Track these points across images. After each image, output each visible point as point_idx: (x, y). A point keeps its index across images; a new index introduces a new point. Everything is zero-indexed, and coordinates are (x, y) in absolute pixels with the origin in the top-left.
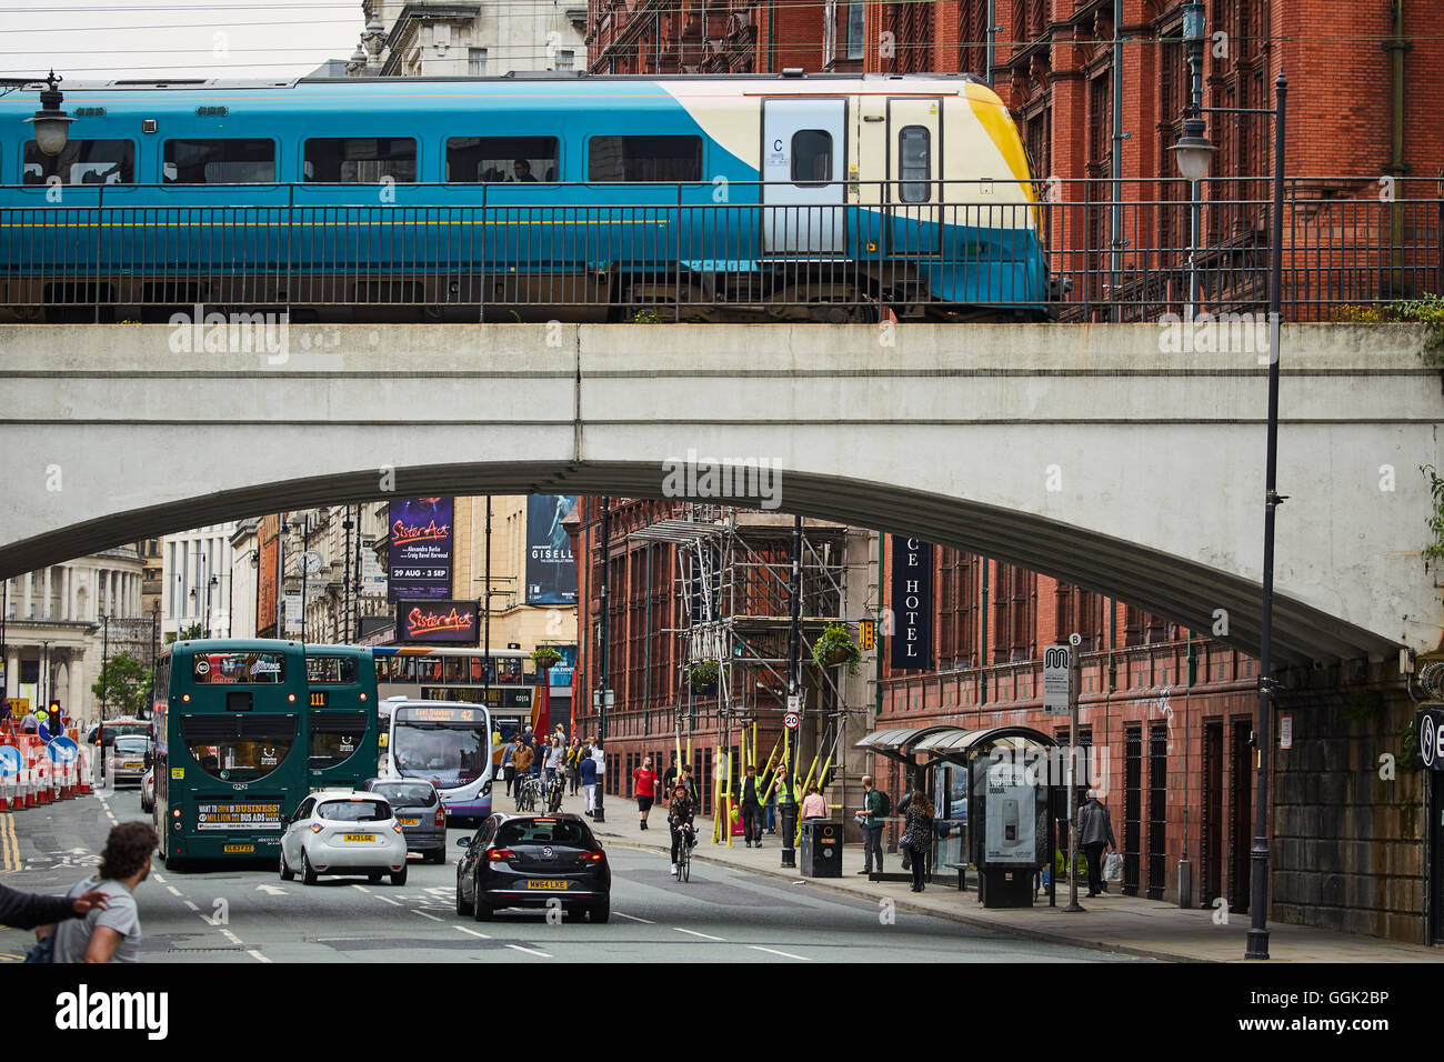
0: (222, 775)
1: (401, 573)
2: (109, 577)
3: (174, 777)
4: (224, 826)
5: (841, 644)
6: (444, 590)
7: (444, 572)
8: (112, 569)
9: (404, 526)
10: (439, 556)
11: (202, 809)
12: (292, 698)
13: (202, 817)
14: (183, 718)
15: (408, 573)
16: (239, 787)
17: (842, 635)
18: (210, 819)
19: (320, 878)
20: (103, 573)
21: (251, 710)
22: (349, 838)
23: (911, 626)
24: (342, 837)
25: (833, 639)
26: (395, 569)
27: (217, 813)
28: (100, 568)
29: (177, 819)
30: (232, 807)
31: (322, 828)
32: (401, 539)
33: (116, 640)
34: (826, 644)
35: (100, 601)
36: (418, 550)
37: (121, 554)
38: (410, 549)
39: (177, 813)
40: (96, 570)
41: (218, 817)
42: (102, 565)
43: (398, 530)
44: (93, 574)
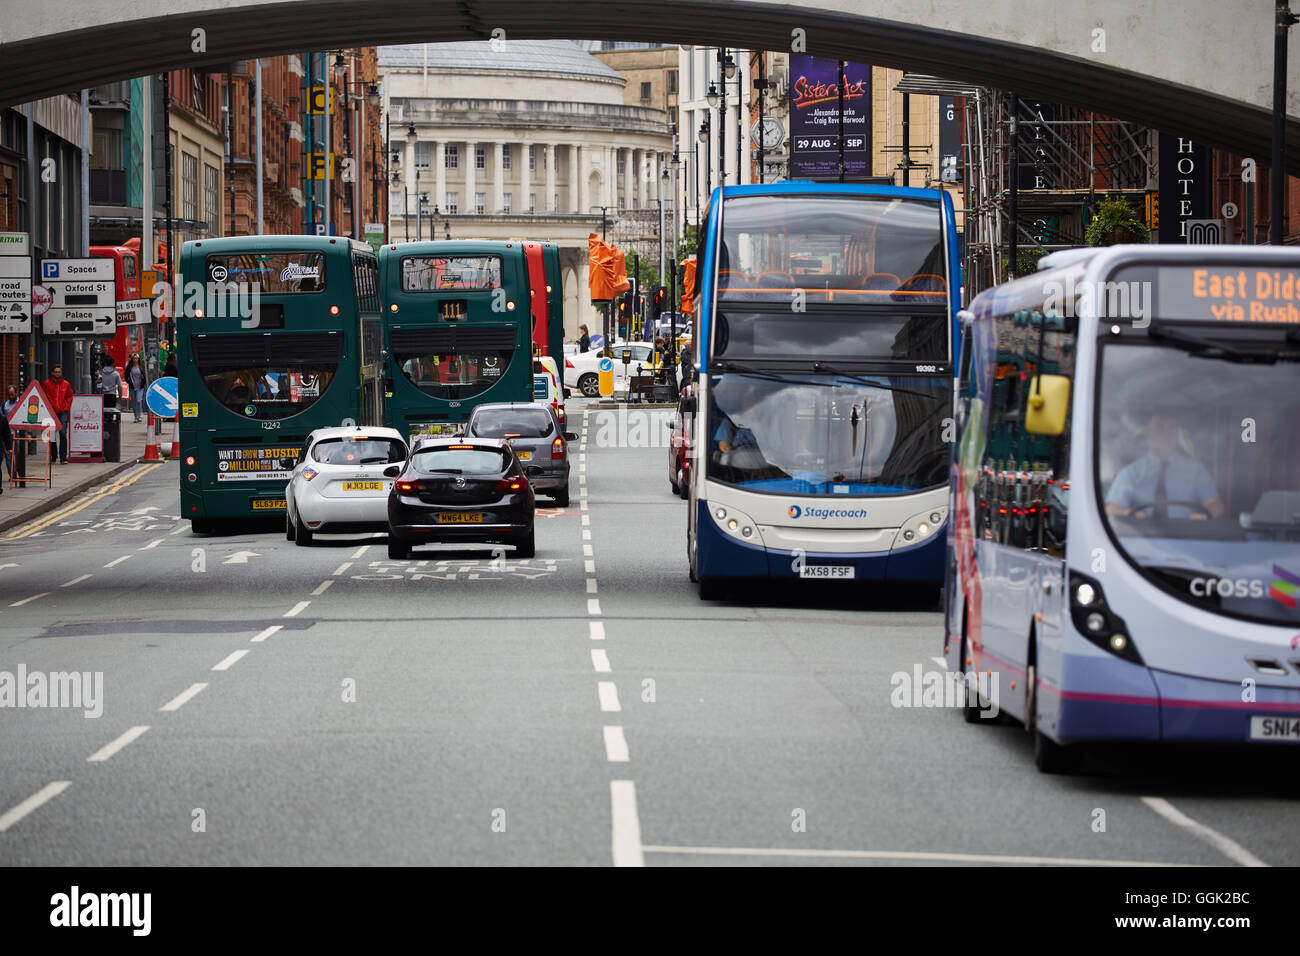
0: (248, 411)
1: (806, 143)
2: (630, 157)
3: (185, 415)
4: (252, 476)
5: (1121, 223)
6: (861, 165)
7: (860, 142)
8: (633, 147)
9: (809, 84)
10: (854, 120)
11: (222, 455)
12: (335, 310)
13: (224, 466)
14: (195, 338)
15: (814, 144)
16: (271, 425)
17: (1123, 212)
18: (233, 468)
19: (315, 537)
20: (621, 153)
21: (282, 326)
22: (349, 487)
23: (1185, 198)
24: (340, 485)
25: (1111, 217)
26: (798, 139)
27: (242, 460)
28: (617, 146)
29: (192, 469)
30: (261, 452)
31: (316, 474)
32: (805, 99)
33: (630, 238)
34: (1103, 223)
35: (618, 188)
36: (827, 113)
37: (645, 128)
38: (817, 113)
39: (191, 461)
40: (612, 149)
41: (243, 465)
42: (620, 141)
43: (802, 89)
44: (608, 154)
